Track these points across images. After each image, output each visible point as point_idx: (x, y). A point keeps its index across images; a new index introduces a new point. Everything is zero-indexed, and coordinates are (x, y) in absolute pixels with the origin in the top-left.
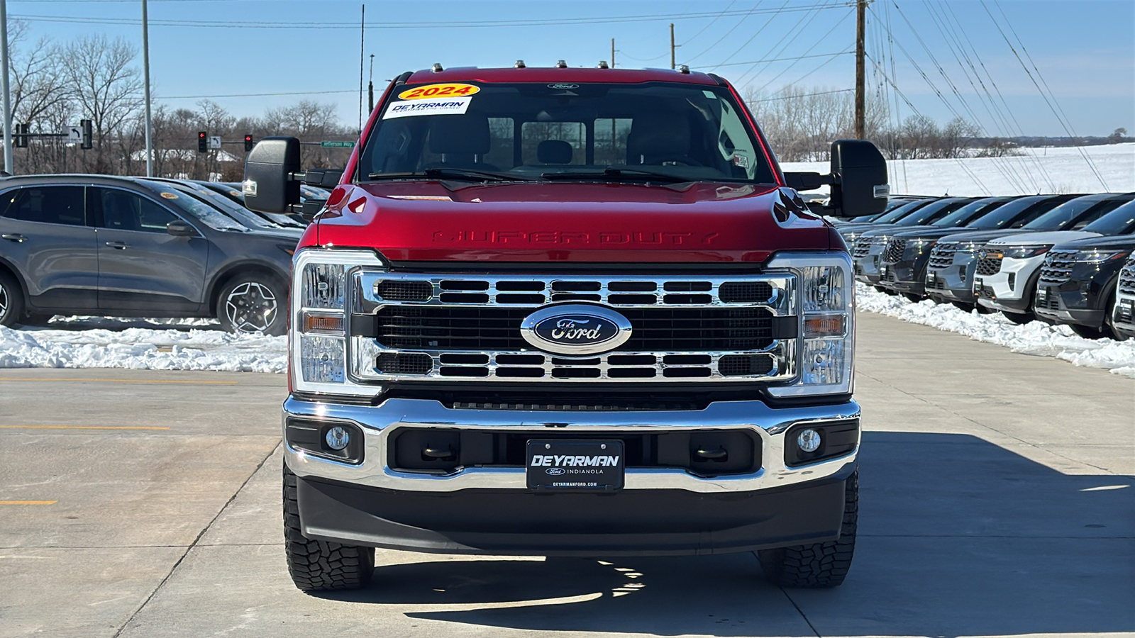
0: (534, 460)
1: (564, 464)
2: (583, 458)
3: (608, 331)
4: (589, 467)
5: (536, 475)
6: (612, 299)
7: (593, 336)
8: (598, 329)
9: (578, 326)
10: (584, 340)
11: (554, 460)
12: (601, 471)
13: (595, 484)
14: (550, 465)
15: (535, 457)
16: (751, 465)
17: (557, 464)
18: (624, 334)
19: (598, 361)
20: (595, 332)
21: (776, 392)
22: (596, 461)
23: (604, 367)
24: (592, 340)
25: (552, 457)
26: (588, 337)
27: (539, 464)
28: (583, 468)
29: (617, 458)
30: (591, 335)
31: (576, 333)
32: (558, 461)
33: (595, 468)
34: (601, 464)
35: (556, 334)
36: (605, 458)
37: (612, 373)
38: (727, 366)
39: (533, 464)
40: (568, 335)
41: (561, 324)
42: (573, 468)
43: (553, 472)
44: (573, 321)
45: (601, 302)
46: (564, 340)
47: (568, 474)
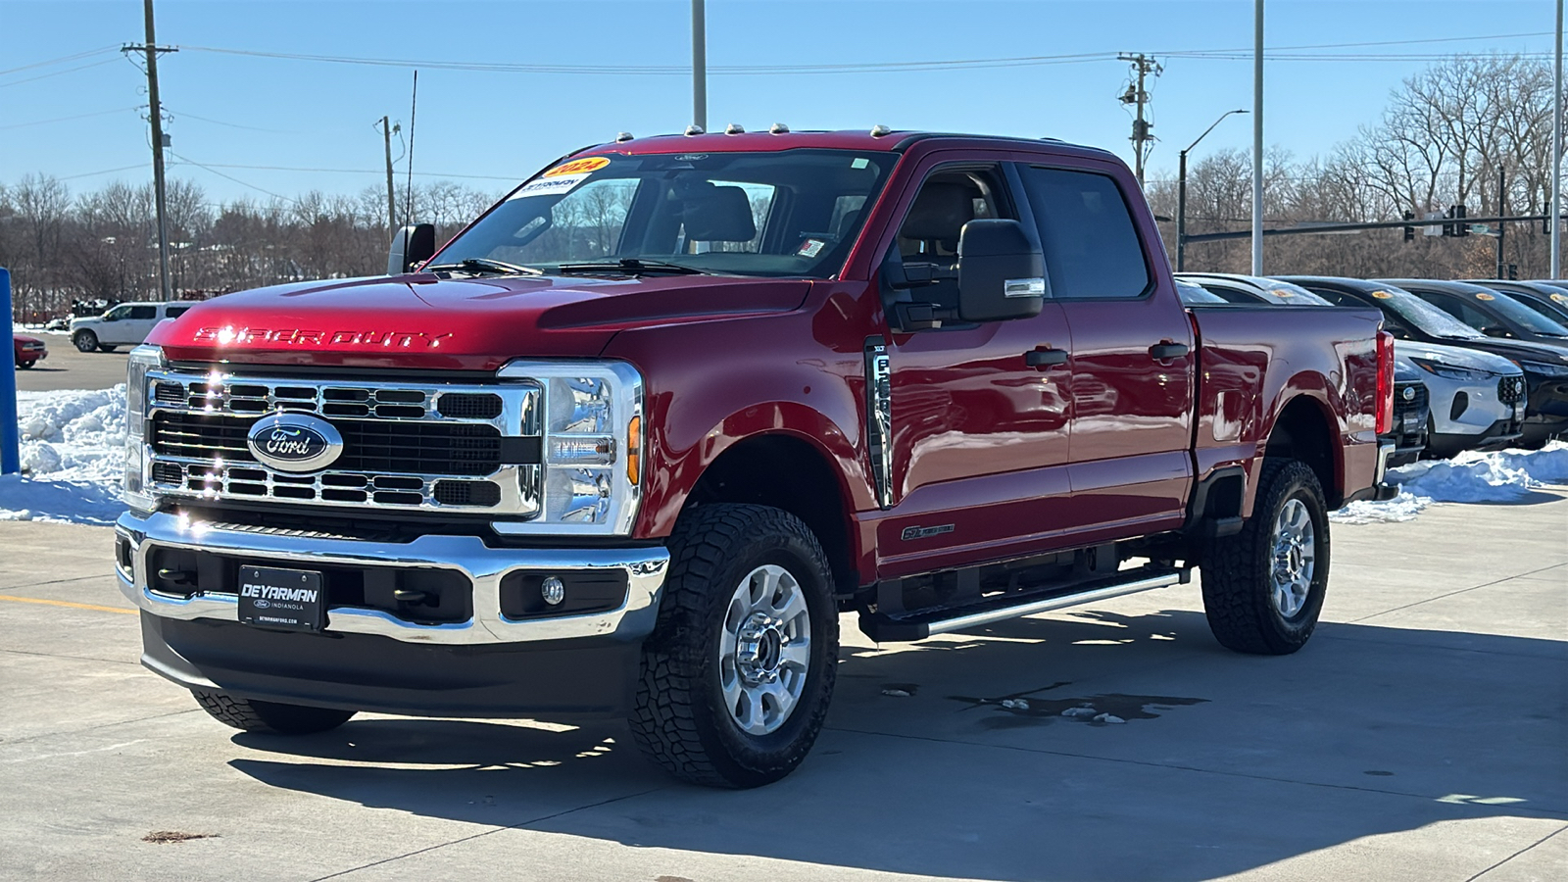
0: (244, 589)
1: (270, 597)
2: (286, 590)
3: (316, 445)
4: (291, 601)
5: (245, 605)
6: (327, 409)
7: (303, 451)
8: (307, 442)
9: (290, 439)
10: (294, 455)
11: (261, 590)
12: (301, 608)
13: (295, 622)
14: (257, 596)
15: (246, 586)
16: (461, 614)
17: (264, 596)
18: (334, 450)
19: (311, 481)
20: (304, 447)
21: (501, 528)
22: (296, 595)
23: (319, 487)
24: (302, 455)
25: (259, 587)
26: (299, 452)
27: (248, 595)
28: (286, 602)
29: (316, 592)
30: (300, 449)
31: (287, 445)
32: (265, 592)
33: (296, 602)
34: (301, 599)
35: (271, 447)
36: (305, 591)
37: (326, 495)
38: (444, 493)
39: (244, 594)
40: (280, 449)
41: (275, 435)
42: (277, 601)
43: (261, 604)
44: (286, 432)
45: (315, 412)
46: (277, 454)
47: (275, 608)
